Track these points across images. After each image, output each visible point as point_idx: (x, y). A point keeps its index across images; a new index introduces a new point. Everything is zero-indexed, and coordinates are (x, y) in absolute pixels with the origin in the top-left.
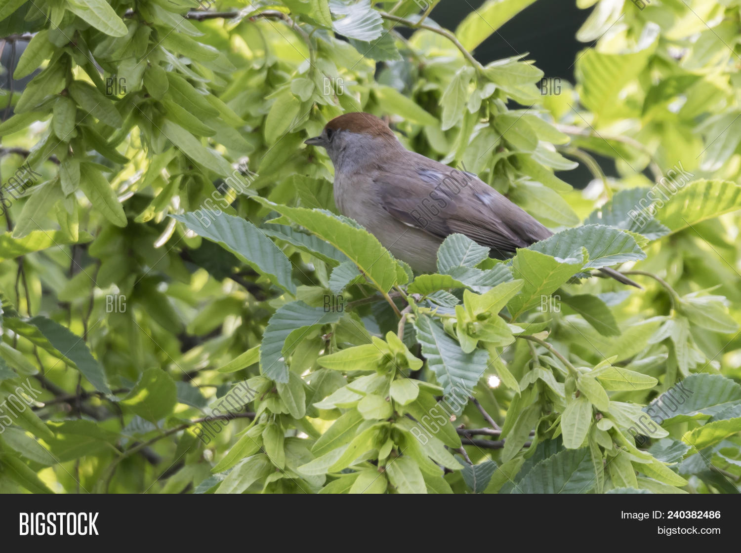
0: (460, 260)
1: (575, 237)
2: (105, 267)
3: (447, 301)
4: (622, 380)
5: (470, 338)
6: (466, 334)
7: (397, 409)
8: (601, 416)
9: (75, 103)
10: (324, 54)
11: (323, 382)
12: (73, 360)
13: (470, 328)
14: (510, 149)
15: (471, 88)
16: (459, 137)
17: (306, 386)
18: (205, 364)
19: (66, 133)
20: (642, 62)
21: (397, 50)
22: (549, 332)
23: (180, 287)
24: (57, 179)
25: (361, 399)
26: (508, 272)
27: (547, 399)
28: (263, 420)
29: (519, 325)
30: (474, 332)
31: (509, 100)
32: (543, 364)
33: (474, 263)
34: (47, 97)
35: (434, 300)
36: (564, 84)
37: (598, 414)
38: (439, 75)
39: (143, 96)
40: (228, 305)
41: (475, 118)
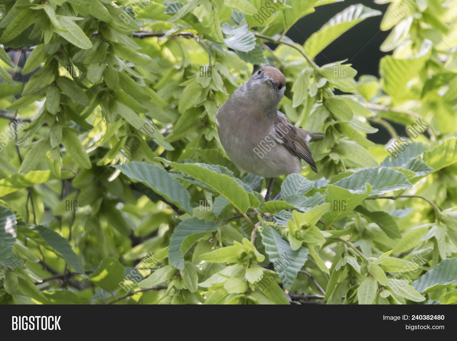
0: (296, 190)
1: (367, 175)
2: (82, 193)
3: (287, 217)
4: (396, 265)
5: (297, 241)
6: (295, 238)
7: (250, 287)
8: (383, 288)
9: (60, 90)
10: (220, 60)
11: (210, 269)
12: (60, 253)
13: (298, 234)
14: (335, 119)
15: (312, 81)
16: (304, 111)
17: (199, 272)
18: (145, 254)
19: (54, 109)
20: (421, 64)
21: (265, 57)
22: (350, 235)
23: (130, 206)
24: (48, 138)
25: (226, 281)
26: (322, 198)
27: (353, 276)
28: (172, 293)
29: (329, 232)
30: (300, 237)
31: (335, 89)
32: (350, 254)
33: (304, 192)
34: (43, 86)
35: (278, 216)
36: (372, 78)
37: (381, 288)
38: (293, 72)
39: (103, 86)
40: (160, 217)
41: (314, 100)
